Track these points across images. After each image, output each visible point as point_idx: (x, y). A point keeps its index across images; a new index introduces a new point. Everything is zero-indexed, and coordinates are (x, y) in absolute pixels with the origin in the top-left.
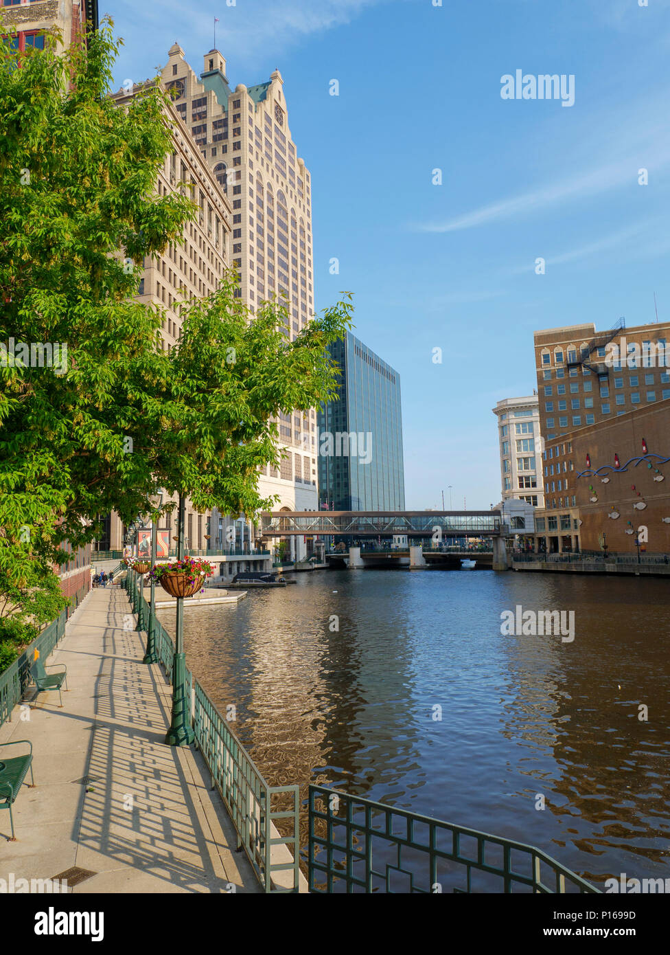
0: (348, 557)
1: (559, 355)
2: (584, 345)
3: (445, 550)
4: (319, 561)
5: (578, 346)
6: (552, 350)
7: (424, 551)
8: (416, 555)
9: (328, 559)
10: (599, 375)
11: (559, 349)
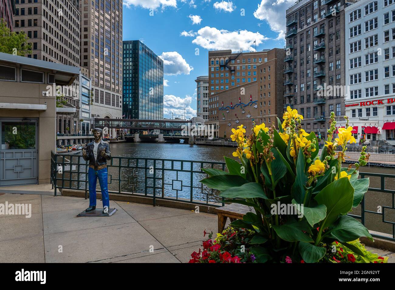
0: (134, 137)
1: (217, 61)
2: (227, 59)
3: (172, 136)
4: (122, 139)
5: (225, 58)
6: (215, 59)
7: (164, 136)
8: (161, 137)
9: (126, 138)
10: (231, 71)
11: (217, 59)
